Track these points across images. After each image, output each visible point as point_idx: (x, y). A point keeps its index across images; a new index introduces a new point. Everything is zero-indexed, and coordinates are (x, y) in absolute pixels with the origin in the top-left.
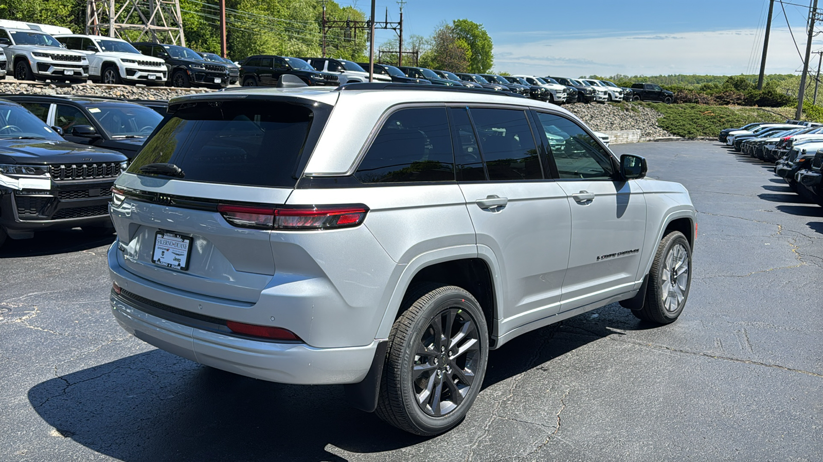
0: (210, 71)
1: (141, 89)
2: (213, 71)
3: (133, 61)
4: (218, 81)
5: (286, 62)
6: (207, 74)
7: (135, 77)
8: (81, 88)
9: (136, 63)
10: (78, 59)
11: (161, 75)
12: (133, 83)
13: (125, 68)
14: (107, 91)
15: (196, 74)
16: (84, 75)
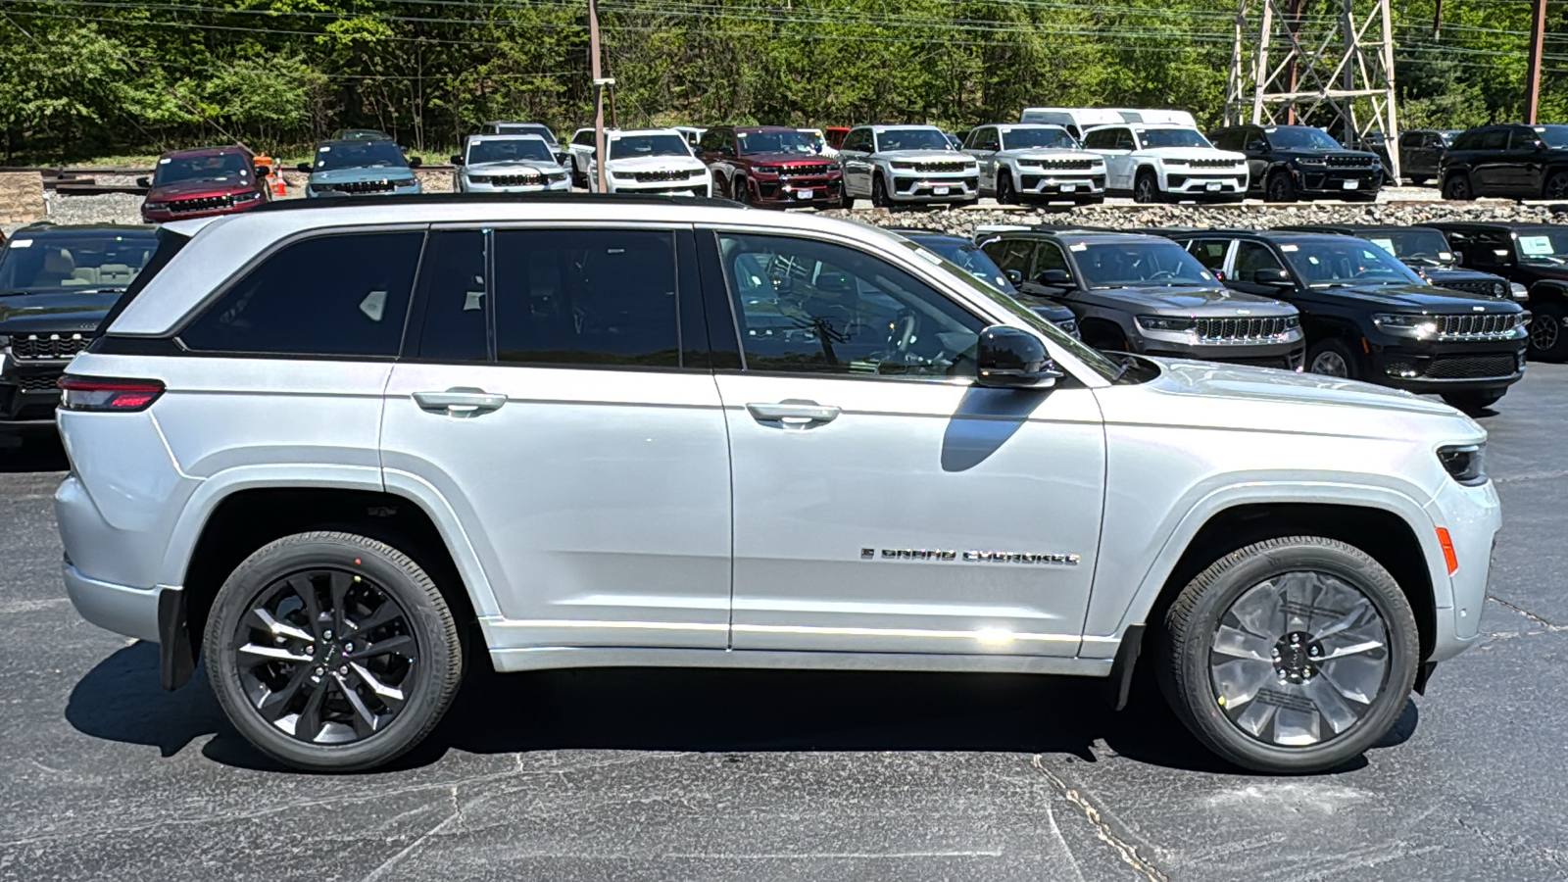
0: (1336, 168)
1: (1191, 210)
2: (1343, 168)
3: (1182, 162)
4: (1351, 185)
5: (1537, 136)
6: (1329, 173)
7: (1183, 189)
8: (1085, 212)
9: (1187, 165)
10: (1087, 164)
11: (1234, 182)
12: (1174, 199)
13: (1166, 174)
14: (1128, 216)
15: (1307, 177)
16: (1095, 190)
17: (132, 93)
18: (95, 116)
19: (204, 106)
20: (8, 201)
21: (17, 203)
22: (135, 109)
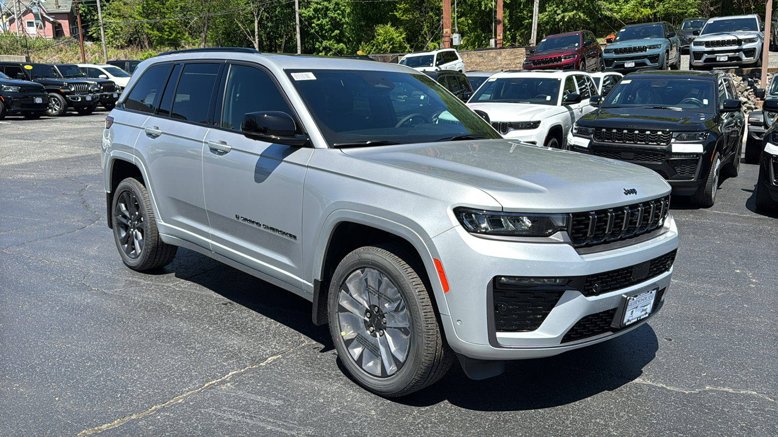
17: (608, 6)
18: (587, 19)
19: (642, 10)
20: (510, 62)
21: (513, 63)
22: (608, 13)
